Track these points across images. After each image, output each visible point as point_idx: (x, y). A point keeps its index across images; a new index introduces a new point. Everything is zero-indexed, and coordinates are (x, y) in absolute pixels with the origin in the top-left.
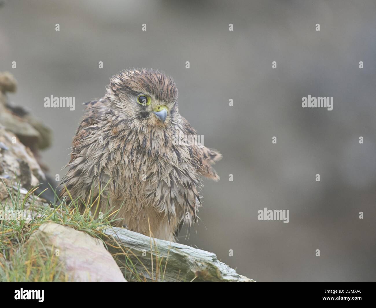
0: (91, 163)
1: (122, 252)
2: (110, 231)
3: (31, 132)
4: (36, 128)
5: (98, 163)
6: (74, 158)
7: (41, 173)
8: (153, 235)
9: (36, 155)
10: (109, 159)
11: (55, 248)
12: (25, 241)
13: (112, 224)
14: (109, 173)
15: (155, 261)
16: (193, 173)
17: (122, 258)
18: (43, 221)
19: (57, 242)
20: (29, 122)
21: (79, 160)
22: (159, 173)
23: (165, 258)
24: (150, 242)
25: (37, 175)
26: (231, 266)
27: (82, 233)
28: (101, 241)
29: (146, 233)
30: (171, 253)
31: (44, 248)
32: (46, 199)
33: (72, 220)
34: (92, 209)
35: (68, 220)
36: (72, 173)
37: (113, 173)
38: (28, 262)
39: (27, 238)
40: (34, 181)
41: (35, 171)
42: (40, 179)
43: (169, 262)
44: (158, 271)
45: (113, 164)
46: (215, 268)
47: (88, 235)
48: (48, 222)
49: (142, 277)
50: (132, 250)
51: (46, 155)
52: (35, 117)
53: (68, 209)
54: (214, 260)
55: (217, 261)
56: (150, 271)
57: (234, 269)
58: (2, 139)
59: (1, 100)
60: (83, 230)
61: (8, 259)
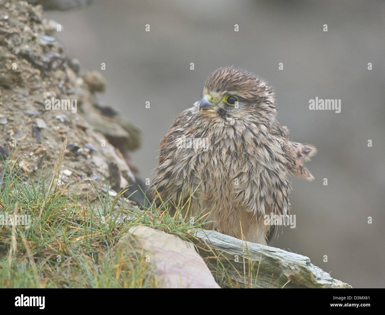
0: (180, 167)
1: (213, 255)
2: (200, 234)
3: (121, 133)
4: (125, 128)
5: (187, 167)
6: (162, 161)
7: (130, 174)
8: (245, 238)
9: (125, 157)
10: (197, 162)
11: (145, 251)
12: (114, 245)
13: (203, 227)
14: (199, 175)
15: (247, 265)
16: (283, 175)
17: (214, 261)
18: (133, 223)
19: (147, 245)
20: (118, 123)
21: (167, 162)
22: (250, 173)
23: (258, 262)
24: (242, 246)
25: (126, 177)
26: (325, 270)
27: (172, 236)
28: (192, 245)
29: (238, 236)
30: (264, 256)
31: (134, 252)
32: (136, 201)
33: (162, 222)
34: (183, 212)
35: (159, 222)
36: (162, 175)
38: (117, 266)
39: (117, 241)
40: (124, 183)
41: (124, 173)
42: (129, 180)
43: (261, 266)
44: (250, 275)
45: (202, 167)
46: (309, 272)
47: (178, 238)
48: (138, 225)
49: (234, 281)
50: (224, 253)
51: (136, 156)
52: (125, 117)
53: (158, 211)
54: (308, 264)
55: (311, 264)
56: (242, 274)
57: (328, 273)
58: (90, 140)
59: (90, 100)
60: (174, 233)
61: (97, 263)
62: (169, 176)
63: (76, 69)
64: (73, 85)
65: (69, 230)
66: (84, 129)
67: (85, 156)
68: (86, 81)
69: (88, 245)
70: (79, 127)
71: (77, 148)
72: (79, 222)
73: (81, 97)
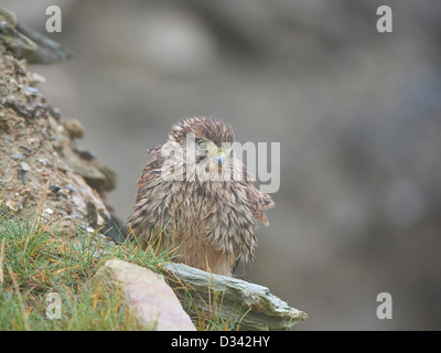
0: (155, 204)
1: (182, 286)
2: (170, 267)
3: (98, 175)
4: (101, 171)
5: (162, 204)
6: (138, 200)
7: (106, 213)
8: (210, 270)
9: (102, 197)
10: (172, 201)
11: (120, 282)
12: (92, 276)
13: (173, 260)
14: (172, 213)
15: (212, 295)
16: (249, 215)
17: (182, 291)
18: (109, 257)
19: (121, 277)
20: (96, 166)
21: (144, 201)
22: (218, 213)
23: (222, 292)
24: (207, 277)
25: (102, 215)
26: (283, 299)
27: (145, 268)
28: (162, 276)
29: (204, 269)
30: (227, 287)
31: (110, 283)
32: (112, 237)
33: (135, 256)
34: (154, 246)
35: (132, 256)
36: (138, 213)
37: (176, 213)
39: (94, 273)
40: (100, 220)
41: (101, 211)
42: (105, 218)
43: (225, 295)
44: (215, 304)
45: (176, 205)
46: (268, 301)
47: (150, 270)
48: (113, 259)
49: (200, 309)
50: (191, 284)
51: (112, 197)
52: (102, 161)
53: (131, 246)
54: (267, 294)
55: (270, 294)
56: (208, 303)
57: (286, 302)
58: (70, 181)
59: (70, 145)
60: (146, 266)
61: (76, 293)
62: (144, 213)
63: (57, 117)
64: (55, 131)
65: (51, 263)
66: (65, 172)
67: (65, 196)
68: (66, 129)
69: (68, 277)
70: (60, 169)
71: (58, 189)
72: (60, 256)
73: (62, 142)
